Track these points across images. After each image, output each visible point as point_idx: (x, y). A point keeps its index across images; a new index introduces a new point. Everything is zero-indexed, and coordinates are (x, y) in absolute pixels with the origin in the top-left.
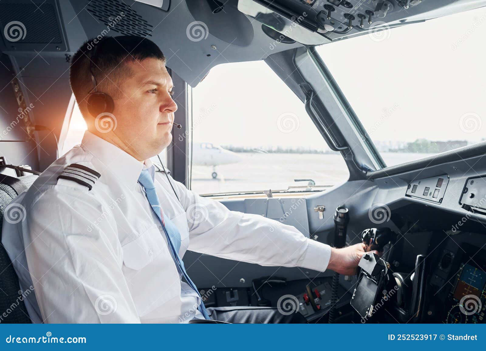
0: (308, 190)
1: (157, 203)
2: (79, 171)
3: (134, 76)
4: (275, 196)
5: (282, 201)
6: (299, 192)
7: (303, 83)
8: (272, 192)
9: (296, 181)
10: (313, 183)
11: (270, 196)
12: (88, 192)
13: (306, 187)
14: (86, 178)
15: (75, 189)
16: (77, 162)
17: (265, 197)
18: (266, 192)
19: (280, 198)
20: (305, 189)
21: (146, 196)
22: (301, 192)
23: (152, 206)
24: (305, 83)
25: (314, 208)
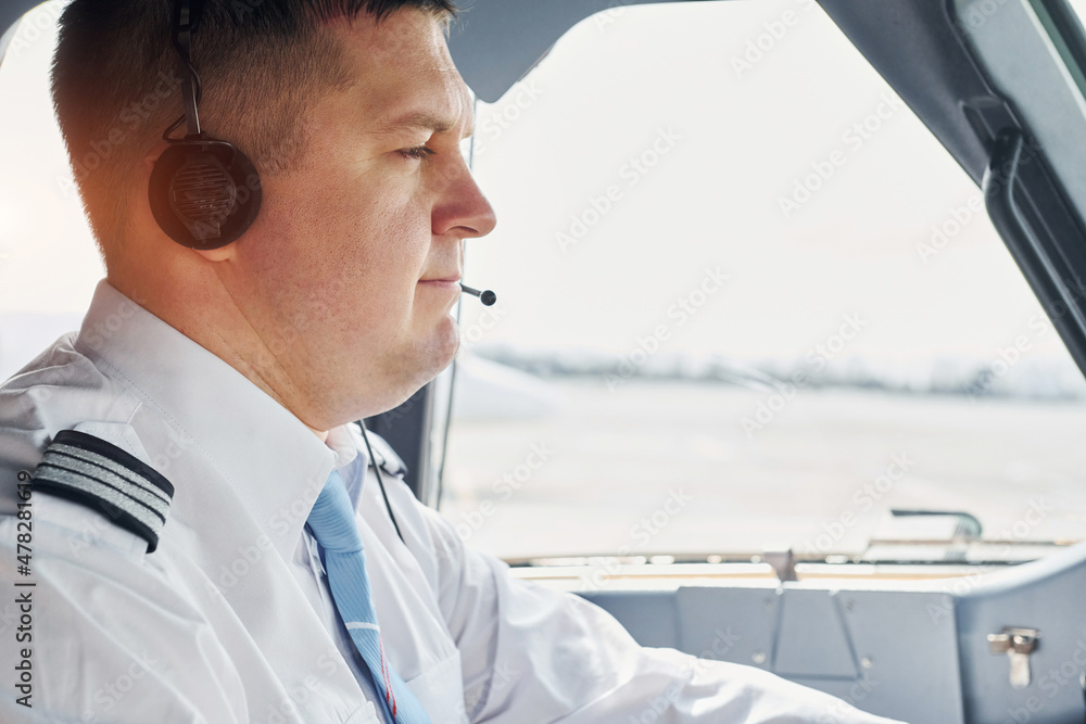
0: (954, 557)
1: (365, 614)
2: (102, 467)
3: (353, 84)
4: (810, 579)
5: (843, 604)
6: (913, 563)
7: (977, 101)
8: (795, 559)
9: (897, 513)
10: (973, 527)
11: (788, 574)
12: (143, 561)
13: (948, 542)
14: (131, 497)
15: (94, 543)
16: (75, 422)
17: (763, 578)
18: (768, 557)
19: (834, 586)
20: (938, 553)
21: (325, 579)
22: (922, 563)
23: (349, 626)
24: (991, 99)
25: (986, 637)
